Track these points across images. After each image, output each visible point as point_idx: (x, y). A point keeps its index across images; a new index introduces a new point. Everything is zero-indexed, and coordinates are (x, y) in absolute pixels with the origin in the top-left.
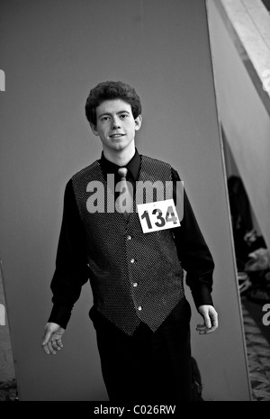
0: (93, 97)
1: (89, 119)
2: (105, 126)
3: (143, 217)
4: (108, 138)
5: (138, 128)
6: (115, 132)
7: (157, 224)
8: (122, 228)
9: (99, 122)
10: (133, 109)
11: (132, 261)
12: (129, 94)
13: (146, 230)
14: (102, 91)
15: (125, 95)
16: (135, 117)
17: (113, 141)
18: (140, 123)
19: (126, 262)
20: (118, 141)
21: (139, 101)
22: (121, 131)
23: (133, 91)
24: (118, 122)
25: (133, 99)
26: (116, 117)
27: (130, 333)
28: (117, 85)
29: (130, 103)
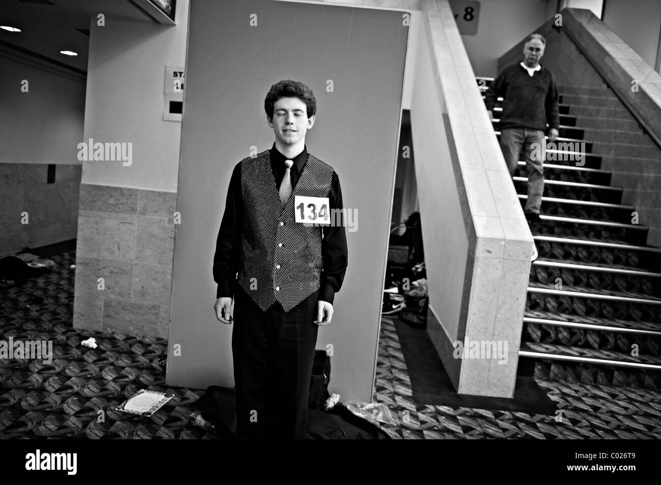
0: (273, 92)
1: (267, 111)
2: (280, 121)
3: (298, 208)
4: (281, 132)
5: (310, 127)
6: (288, 127)
7: (310, 217)
8: (278, 214)
9: (275, 116)
10: (308, 108)
11: (280, 245)
12: (306, 95)
13: (298, 219)
14: (282, 88)
15: (302, 95)
16: (309, 116)
17: (285, 135)
18: (313, 123)
19: (274, 245)
20: (289, 136)
21: (314, 103)
22: (293, 127)
23: (311, 93)
24: (292, 119)
25: (309, 100)
26: (291, 114)
27: (264, 309)
28: (296, 85)
29: (306, 103)
